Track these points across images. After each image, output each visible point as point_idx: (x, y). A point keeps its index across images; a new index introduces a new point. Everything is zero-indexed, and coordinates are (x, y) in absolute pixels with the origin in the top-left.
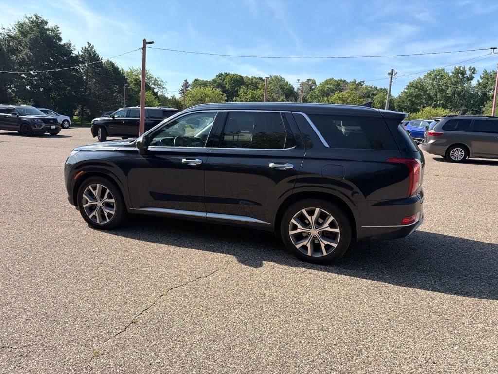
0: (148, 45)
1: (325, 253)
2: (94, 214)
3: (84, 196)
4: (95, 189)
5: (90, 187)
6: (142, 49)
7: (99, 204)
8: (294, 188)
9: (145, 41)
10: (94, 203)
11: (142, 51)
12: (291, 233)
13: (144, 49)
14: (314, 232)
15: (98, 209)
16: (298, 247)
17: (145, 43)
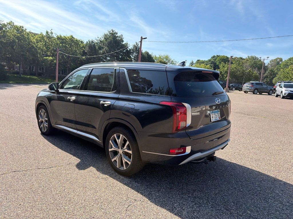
1: (125, 168)
2: (42, 126)
3: (39, 115)
5: (41, 111)
7: (44, 120)
8: (110, 119)
11: (140, 43)
12: (110, 150)
14: (121, 151)
15: (43, 123)
16: (113, 160)
17: (142, 38)
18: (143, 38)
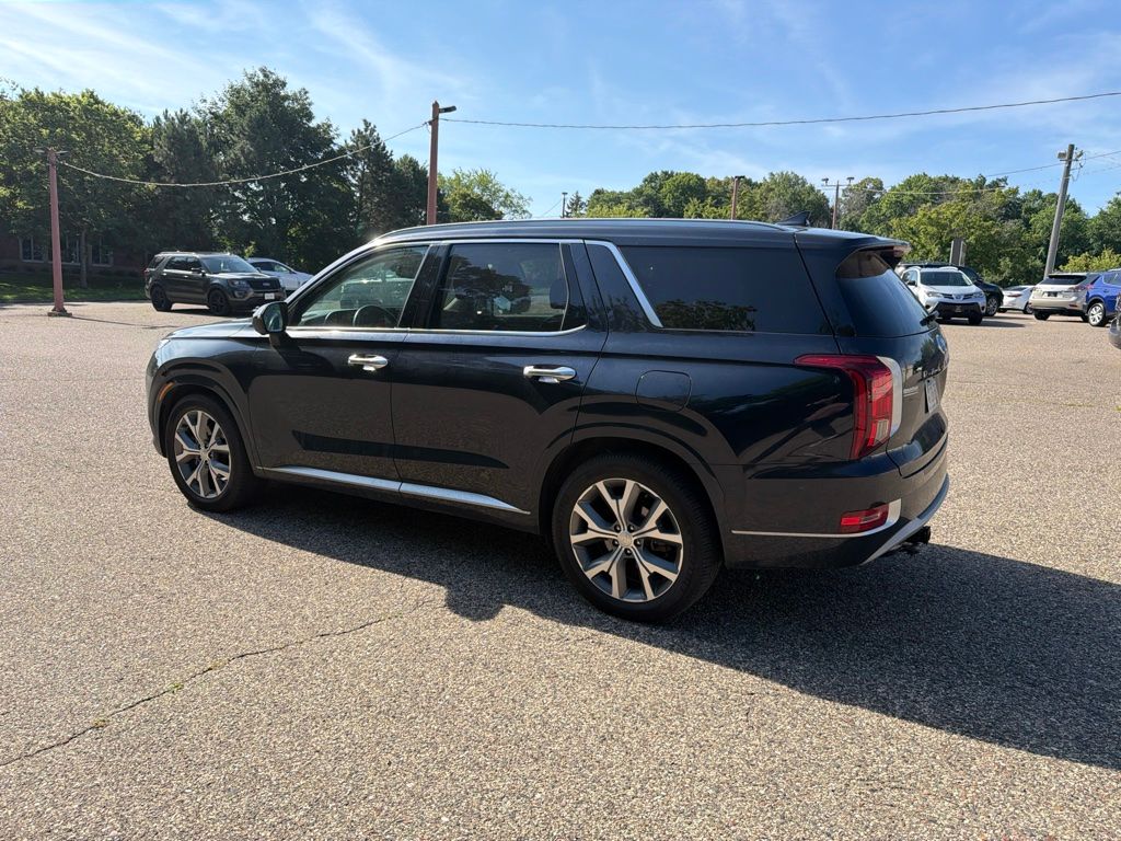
0: (441, 116)
1: (651, 596)
2: (194, 476)
3: (177, 436)
4: (194, 422)
5: (186, 417)
6: (430, 123)
7: (204, 455)
8: (576, 428)
9: (436, 105)
10: (194, 452)
11: (430, 127)
12: (575, 539)
13: (434, 123)
14: (626, 540)
15: (201, 466)
16: (590, 574)
17: (437, 110)
18: (441, 106)
